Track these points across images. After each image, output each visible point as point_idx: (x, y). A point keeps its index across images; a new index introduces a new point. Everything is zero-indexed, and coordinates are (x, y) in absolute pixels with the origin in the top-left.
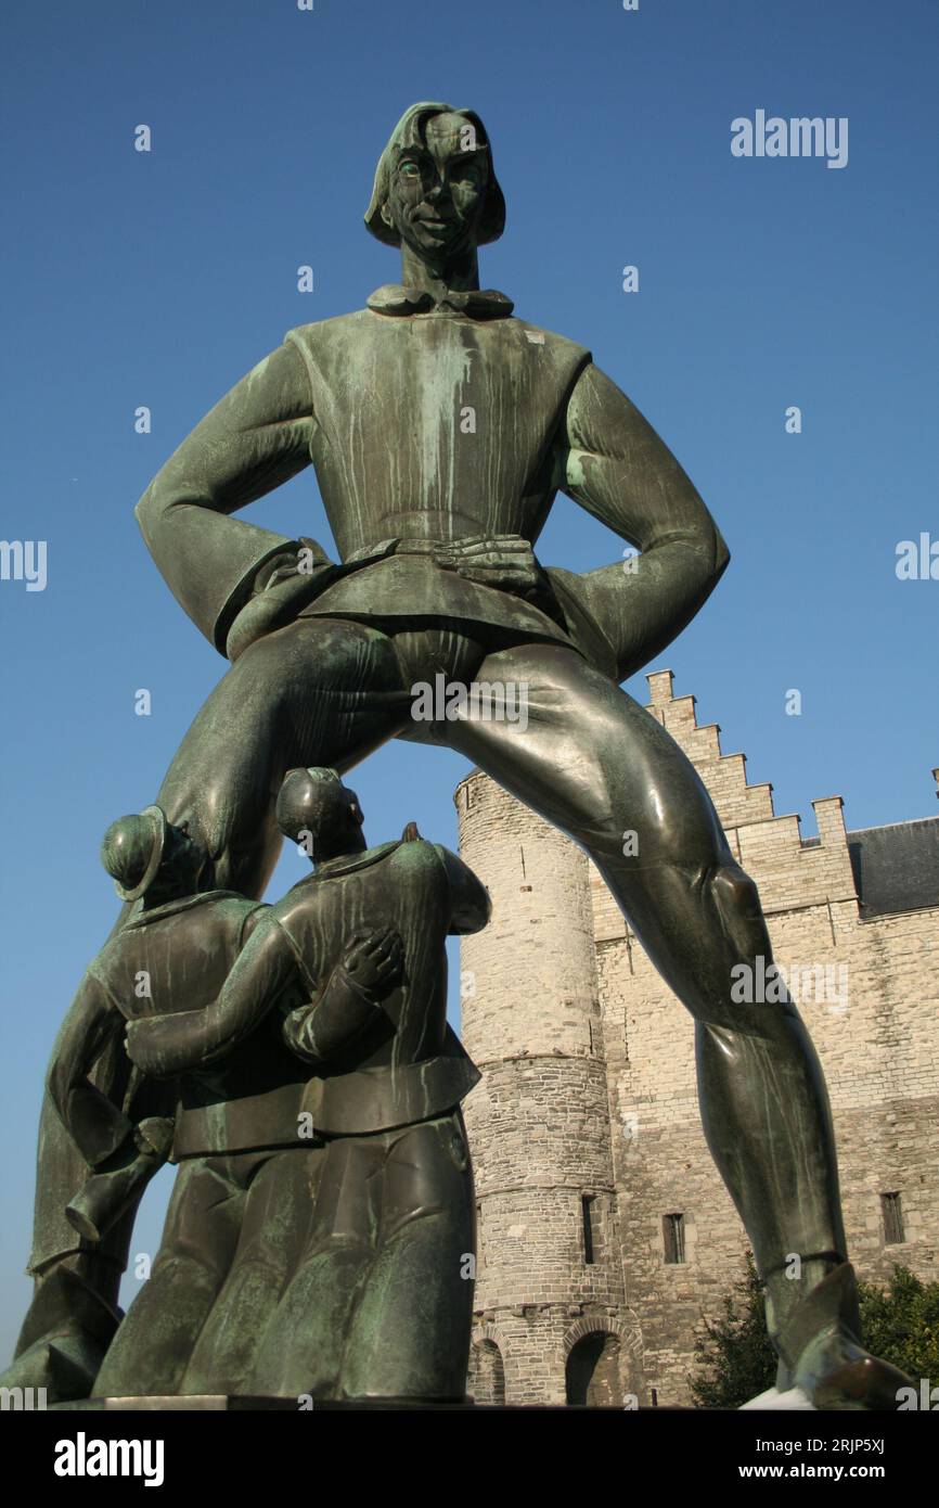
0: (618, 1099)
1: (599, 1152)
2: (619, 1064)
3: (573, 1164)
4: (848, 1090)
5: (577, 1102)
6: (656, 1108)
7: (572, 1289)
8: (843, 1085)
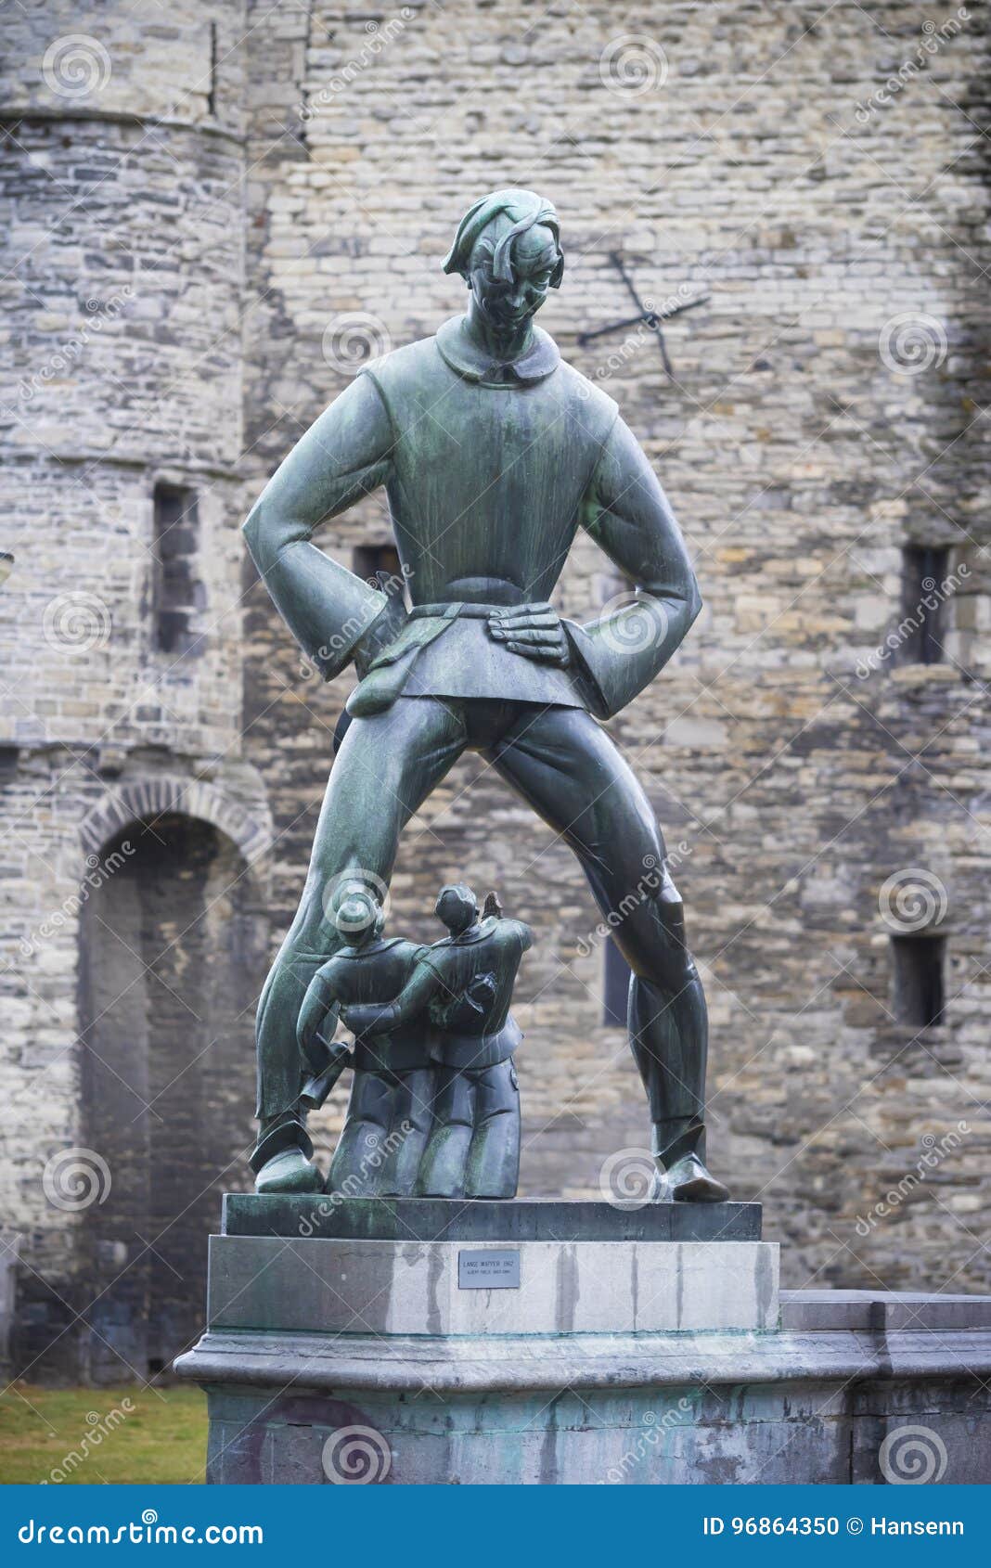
0: (268, 239)
1: (206, 376)
2: (277, 144)
3: (135, 403)
4: (865, 283)
5: (159, 245)
6: (364, 272)
7: (111, 710)
8: (854, 268)
